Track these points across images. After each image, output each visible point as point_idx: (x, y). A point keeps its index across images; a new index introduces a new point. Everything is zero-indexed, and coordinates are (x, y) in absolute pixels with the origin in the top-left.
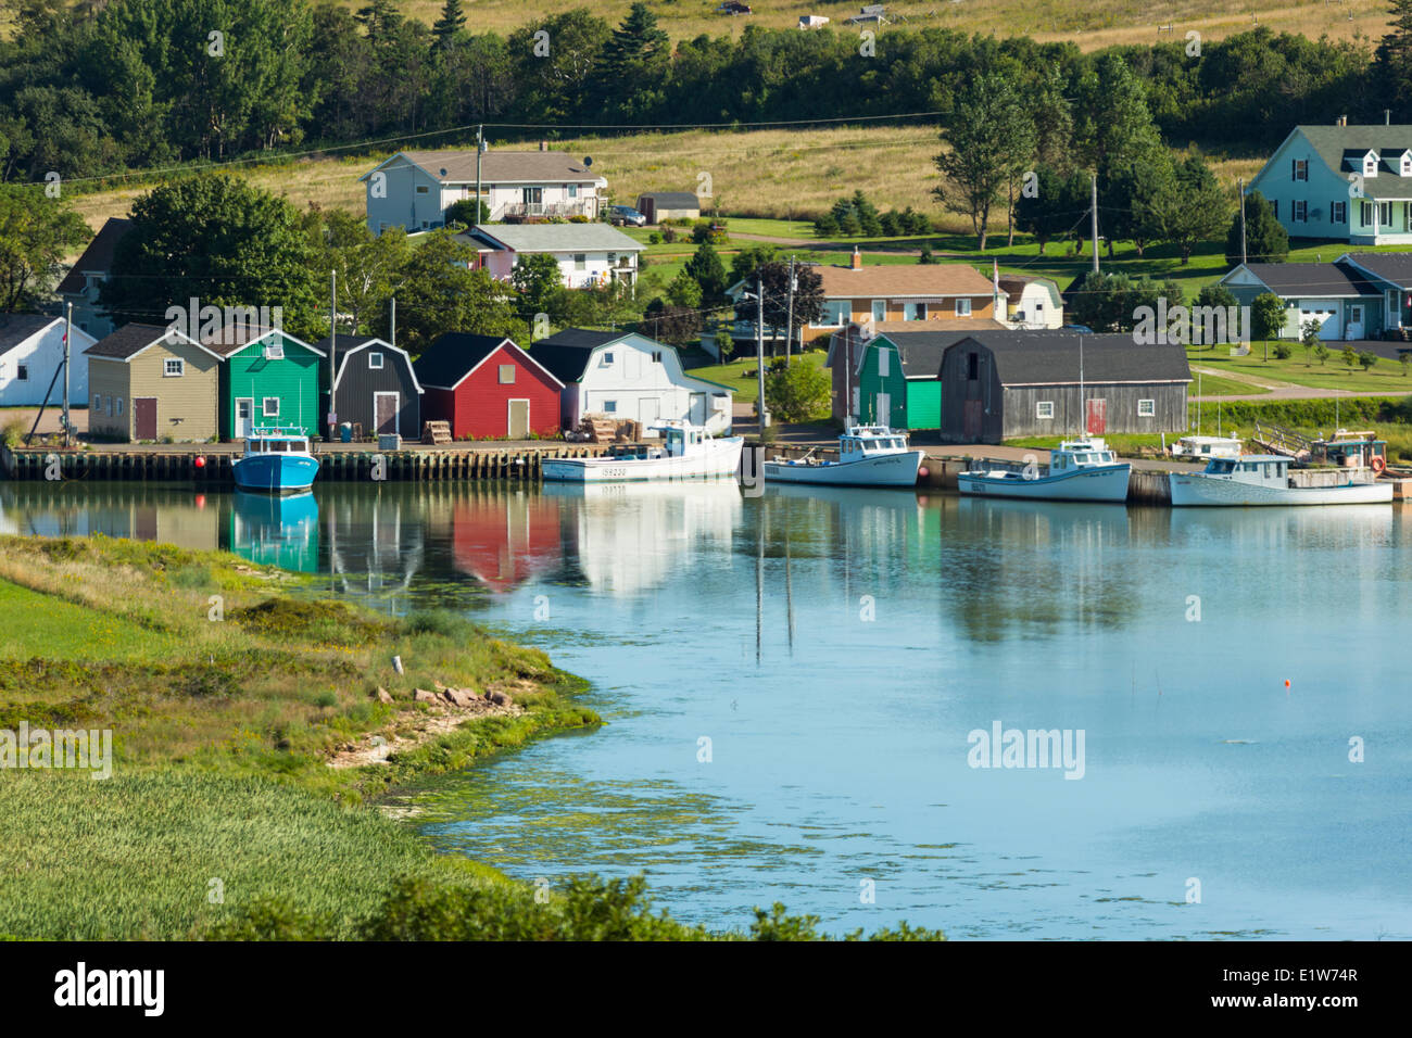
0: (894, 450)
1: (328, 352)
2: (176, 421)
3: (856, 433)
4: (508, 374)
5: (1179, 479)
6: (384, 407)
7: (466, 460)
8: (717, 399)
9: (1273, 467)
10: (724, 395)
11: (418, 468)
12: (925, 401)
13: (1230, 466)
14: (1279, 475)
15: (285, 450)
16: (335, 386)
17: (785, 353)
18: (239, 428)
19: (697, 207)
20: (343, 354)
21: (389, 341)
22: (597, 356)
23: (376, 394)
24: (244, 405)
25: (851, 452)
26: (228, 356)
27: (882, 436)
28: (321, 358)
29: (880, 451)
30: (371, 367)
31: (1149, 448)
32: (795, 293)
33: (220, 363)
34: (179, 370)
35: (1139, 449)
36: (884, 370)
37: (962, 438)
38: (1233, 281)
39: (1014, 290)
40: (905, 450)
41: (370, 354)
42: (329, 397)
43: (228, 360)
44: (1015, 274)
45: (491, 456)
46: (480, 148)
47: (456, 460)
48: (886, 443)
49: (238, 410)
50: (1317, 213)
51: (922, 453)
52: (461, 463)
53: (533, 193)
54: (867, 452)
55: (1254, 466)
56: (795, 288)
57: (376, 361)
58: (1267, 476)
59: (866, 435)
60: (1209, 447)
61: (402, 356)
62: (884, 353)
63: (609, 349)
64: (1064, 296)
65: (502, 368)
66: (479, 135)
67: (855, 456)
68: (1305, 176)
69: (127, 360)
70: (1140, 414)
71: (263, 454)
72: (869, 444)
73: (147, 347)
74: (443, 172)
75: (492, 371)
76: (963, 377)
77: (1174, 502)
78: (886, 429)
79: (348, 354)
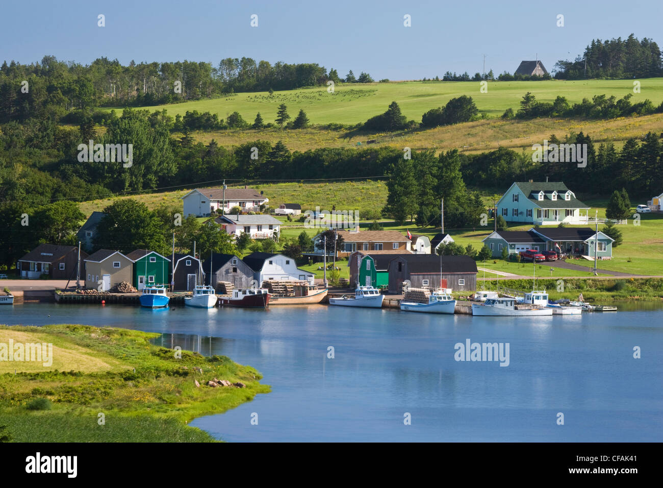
0: (375, 295)
1: (172, 260)
3: (362, 288)
5: (475, 306)
6: (191, 279)
8: (309, 278)
9: (509, 303)
10: (312, 276)
12: (383, 278)
13: (494, 301)
14: (511, 305)
15: (156, 293)
16: (174, 272)
17: (333, 261)
18: (140, 285)
19: (300, 209)
20: (177, 260)
21: (193, 256)
22: (267, 262)
23: (188, 275)
24: (142, 278)
25: (359, 295)
27: (371, 290)
28: (169, 262)
29: (369, 295)
30: (187, 265)
31: (462, 297)
32: (337, 240)
33: (133, 263)
34: (118, 266)
35: (459, 297)
36: (369, 267)
37: (396, 292)
38: (491, 237)
39: (414, 240)
40: (378, 295)
41: (187, 261)
42: (172, 276)
43: (136, 262)
44: (415, 233)
46: (224, 187)
48: (372, 292)
49: (139, 280)
50: (521, 213)
51: (384, 296)
53: (242, 204)
54: (365, 295)
55: (502, 302)
56: (337, 239)
57: (189, 263)
58: (507, 305)
59: (365, 289)
60: (486, 295)
61: (198, 261)
62: (368, 262)
63: (271, 259)
64: (431, 242)
66: (224, 183)
67: (361, 297)
68: (517, 200)
69: (100, 262)
70: (459, 284)
71: (147, 294)
72: (366, 292)
73: (108, 258)
74: (211, 196)
76: (397, 271)
77: (474, 314)
78: (372, 287)
79: (179, 260)
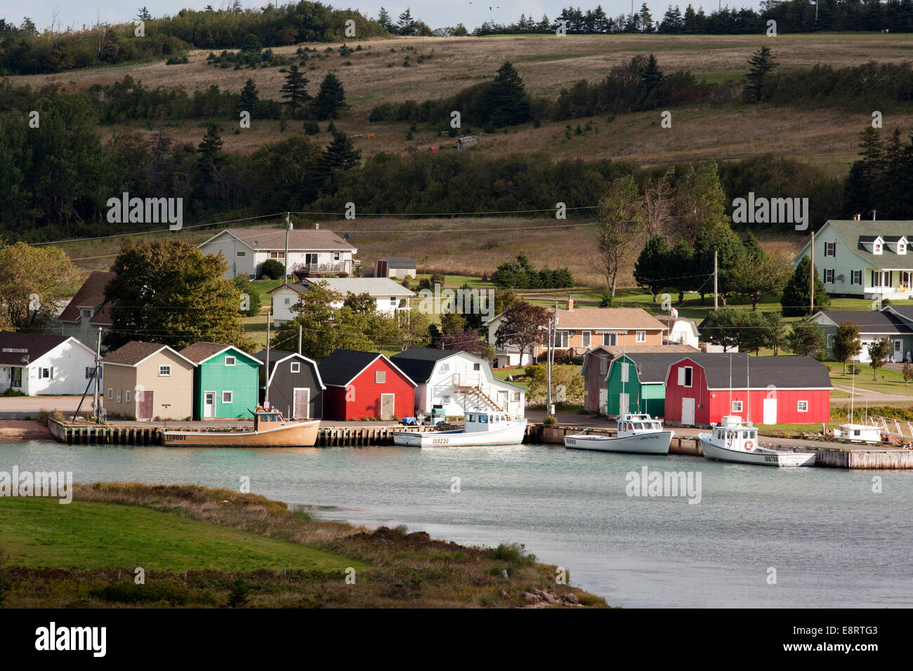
0: (654, 430)
1: (264, 361)
2: (166, 406)
3: (629, 418)
4: (381, 377)
6: (300, 398)
7: (360, 434)
8: (515, 396)
11: (330, 439)
16: (269, 383)
18: (207, 411)
20: (274, 363)
22: (439, 365)
23: (295, 389)
24: (209, 396)
25: (625, 430)
26: (200, 363)
27: (646, 421)
28: (260, 366)
29: (645, 431)
30: (292, 371)
33: (195, 368)
34: (168, 373)
36: (625, 377)
37: (679, 424)
38: (814, 322)
40: (661, 430)
41: (292, 363)
42: (265, 391)
43: (200, 366)
45: (377, 431)
47: (355, 433)
49: (205, 399)
50: (841, 277)
51: (673, 432)
52: (357, 436)
54: (637, 431)
57: (295, 367)
59: (635, 420)
60: (859, 431)
62: (625, 367)
64: (700, 331)
65: (377, 373)
67: (628, 433)
68: (833, 253)
69: (135, 366)
72: (638, 426)
73: (148, 357)
74: (256, 242)
75: (371, 375)
78: (648, 416)
79: (277, 363)
